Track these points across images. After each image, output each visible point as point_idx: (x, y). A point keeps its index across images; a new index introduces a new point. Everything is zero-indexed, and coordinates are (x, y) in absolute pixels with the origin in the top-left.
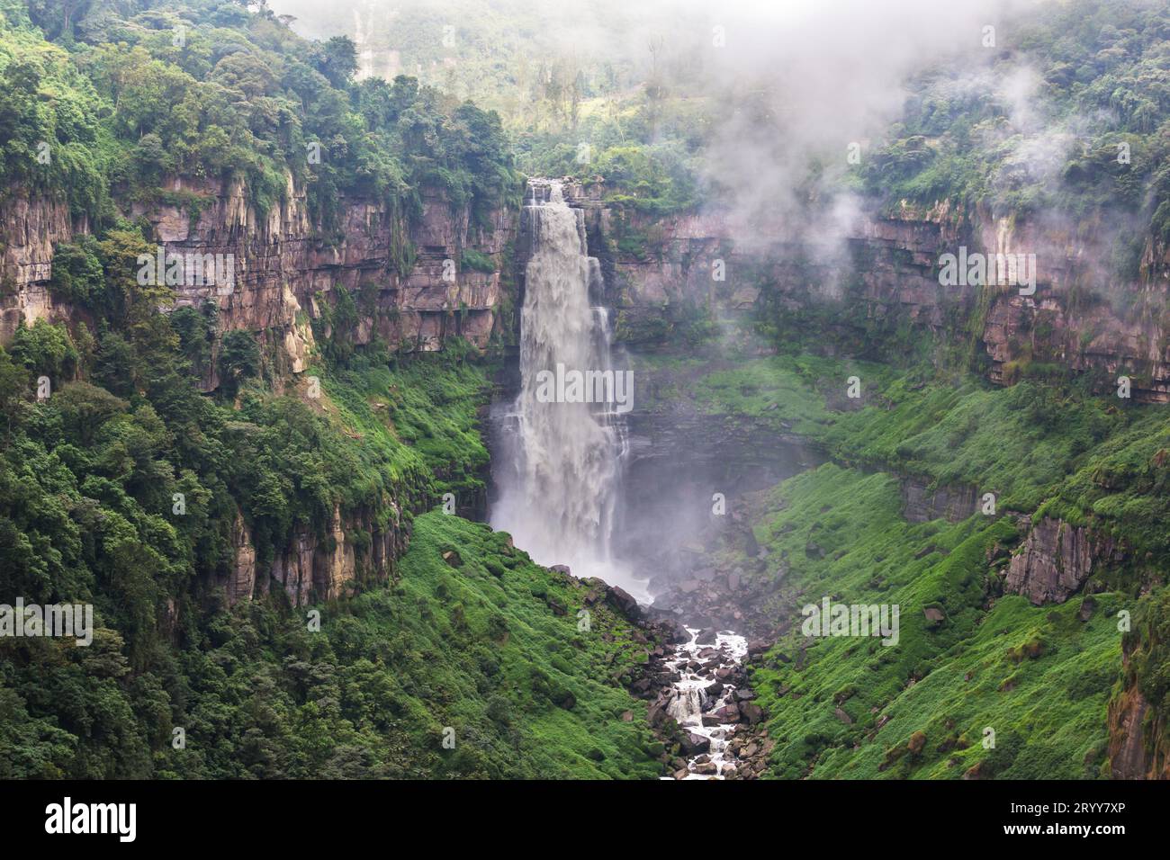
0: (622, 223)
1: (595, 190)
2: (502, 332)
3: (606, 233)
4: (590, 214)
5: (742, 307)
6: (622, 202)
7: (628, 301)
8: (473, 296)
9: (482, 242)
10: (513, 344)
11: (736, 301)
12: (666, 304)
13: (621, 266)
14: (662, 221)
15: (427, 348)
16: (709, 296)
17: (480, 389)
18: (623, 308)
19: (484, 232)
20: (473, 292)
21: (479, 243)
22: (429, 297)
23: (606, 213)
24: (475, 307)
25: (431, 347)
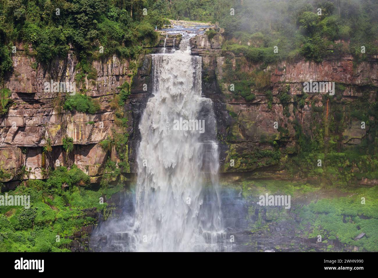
0: (234, 70)
1: (217, 40)
2: (118, 161)
3: (219, 78)
4: (207, 61)
5: (352, 142)
6: (233, 51)
7: (238, 136)
8: (78, 133)
9: (87, 87)
10: (128, 170)
11: (347, 137)
12: (277, 139)
13: (232, 106)
14: (269, 68)
15: (32, 177)
16: (324, 131)
17: (85, 211)
18: (233, 142)
19: (88, 79)
20: (78, 129)
21: (85, 88)
22: (26, 135)
23: (221, 61)
24: (80, 142)
25: (36, 175)
